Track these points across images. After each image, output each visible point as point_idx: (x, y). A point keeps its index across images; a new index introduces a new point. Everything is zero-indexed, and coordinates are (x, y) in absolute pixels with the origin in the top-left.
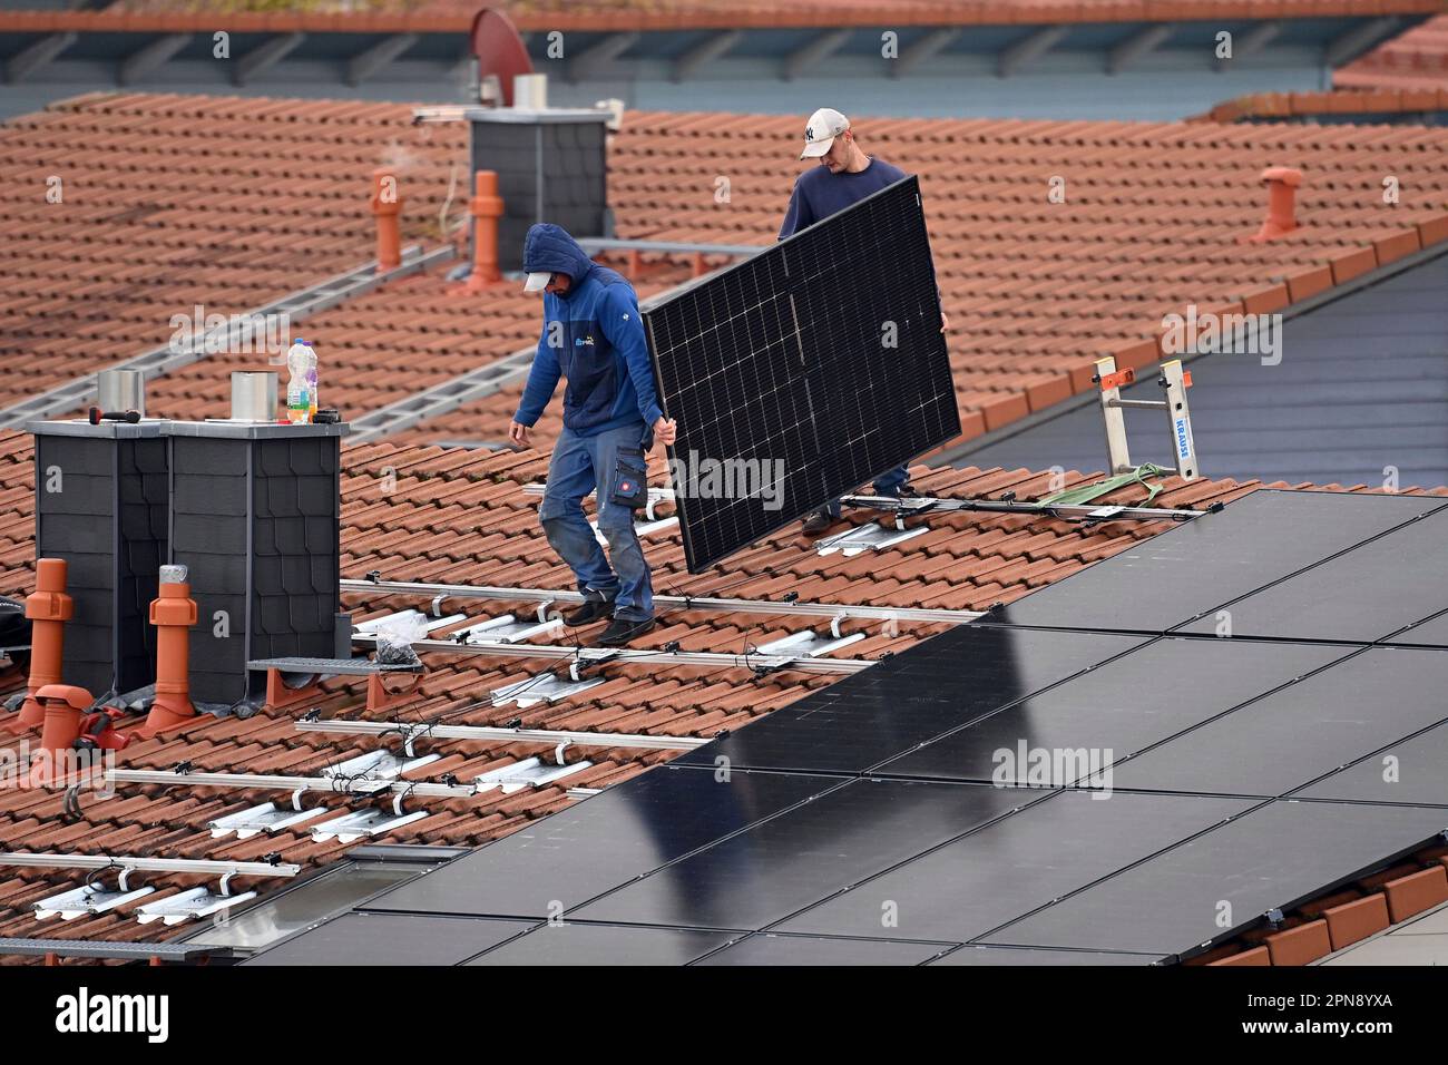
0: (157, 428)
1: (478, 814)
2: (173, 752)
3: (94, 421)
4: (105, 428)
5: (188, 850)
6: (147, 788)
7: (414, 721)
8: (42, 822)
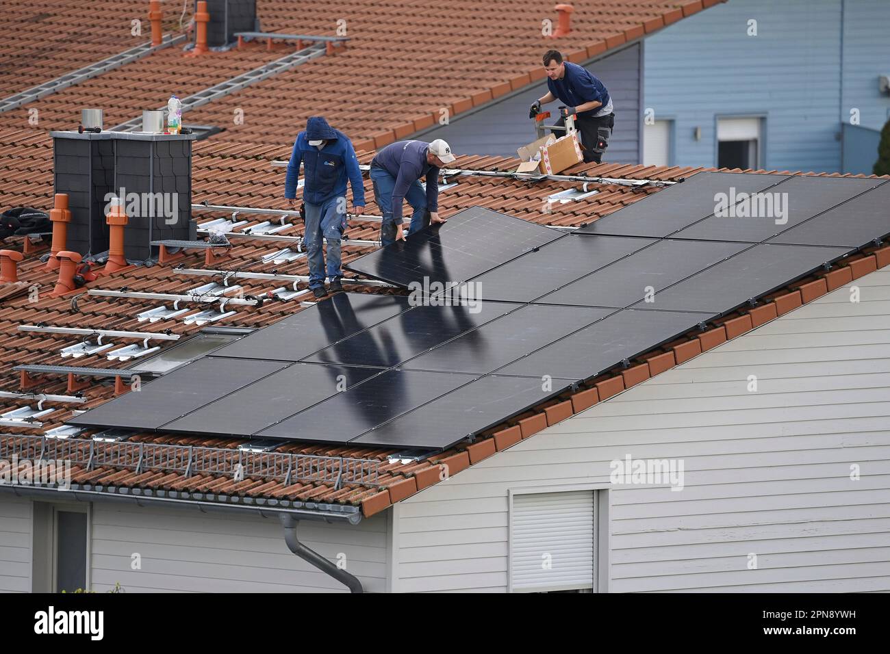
1: (260, 313)
2: (119, 282)
3: (80, 132)
4: (86, 135)
5: (127, 327)
6: (107, 298)
7: (227, 270)
8: (61, 313)
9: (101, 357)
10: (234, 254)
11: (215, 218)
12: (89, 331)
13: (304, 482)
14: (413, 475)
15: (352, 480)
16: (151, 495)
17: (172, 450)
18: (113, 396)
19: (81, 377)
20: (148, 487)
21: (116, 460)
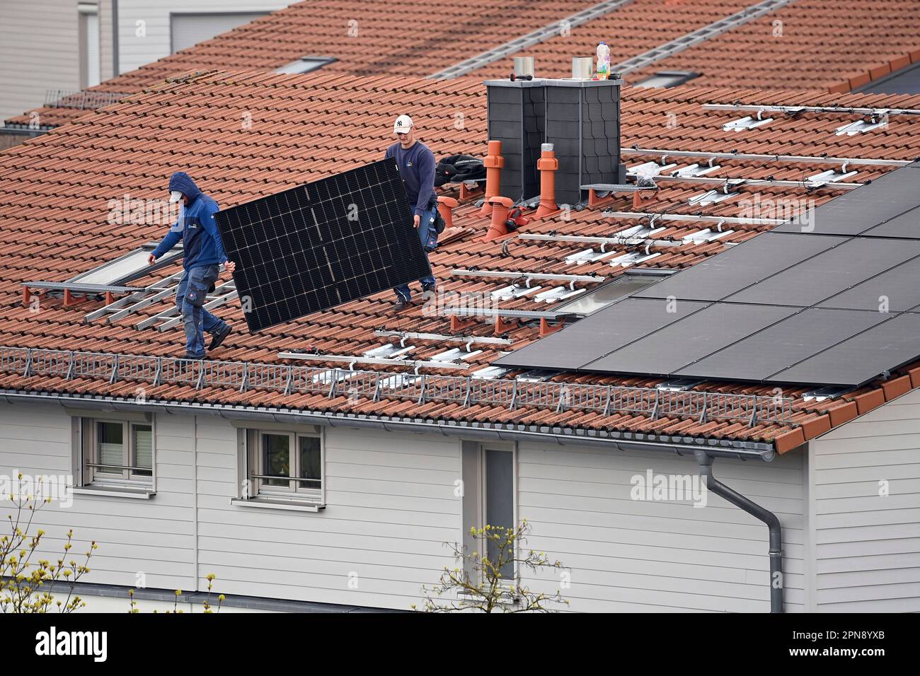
0: (540, 83)
1: (683, 254)
2: (549, 226)
3: (512, 80)
4: (517, 83)
5: (555, 270)
6: (537, 242)
7: (654, 212)
8: (492, 257)
9: (529, 299)
10: (661, 197)
11: (645, 162)
12: (518, 274)
13: (719, 420)
14: (827, 412)
15: (766, 418)
16: (571, 433)
17: (592, 390)
18: (538, 338)
19: (508, 319)
20: (568, 426)
21: (538, 400)
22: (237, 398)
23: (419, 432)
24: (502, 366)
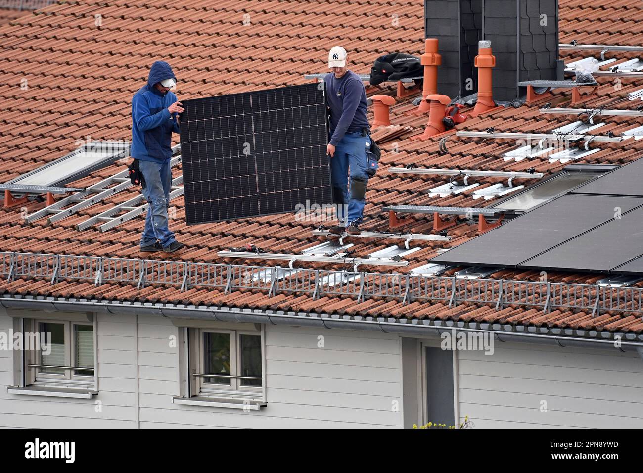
1: (624, 149)
2: (486, 123)
5: (494, 167)
6: (475, 139)
7: (594, 108)
8: (430, 154)
9: (467, 196)
10: (600, 92)
11: (584, 58)
12: (456, 171)
16: (511, 330)
17: (531, 286)
18: (476, 235)
19: (446, 216)
20: (508, 323)
21: (477, 296)
22: (178, 296)
23: (358, 329)
24: (440, 263)
